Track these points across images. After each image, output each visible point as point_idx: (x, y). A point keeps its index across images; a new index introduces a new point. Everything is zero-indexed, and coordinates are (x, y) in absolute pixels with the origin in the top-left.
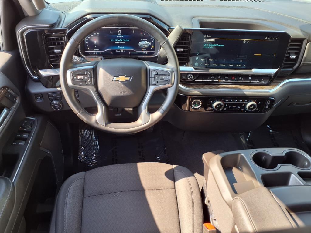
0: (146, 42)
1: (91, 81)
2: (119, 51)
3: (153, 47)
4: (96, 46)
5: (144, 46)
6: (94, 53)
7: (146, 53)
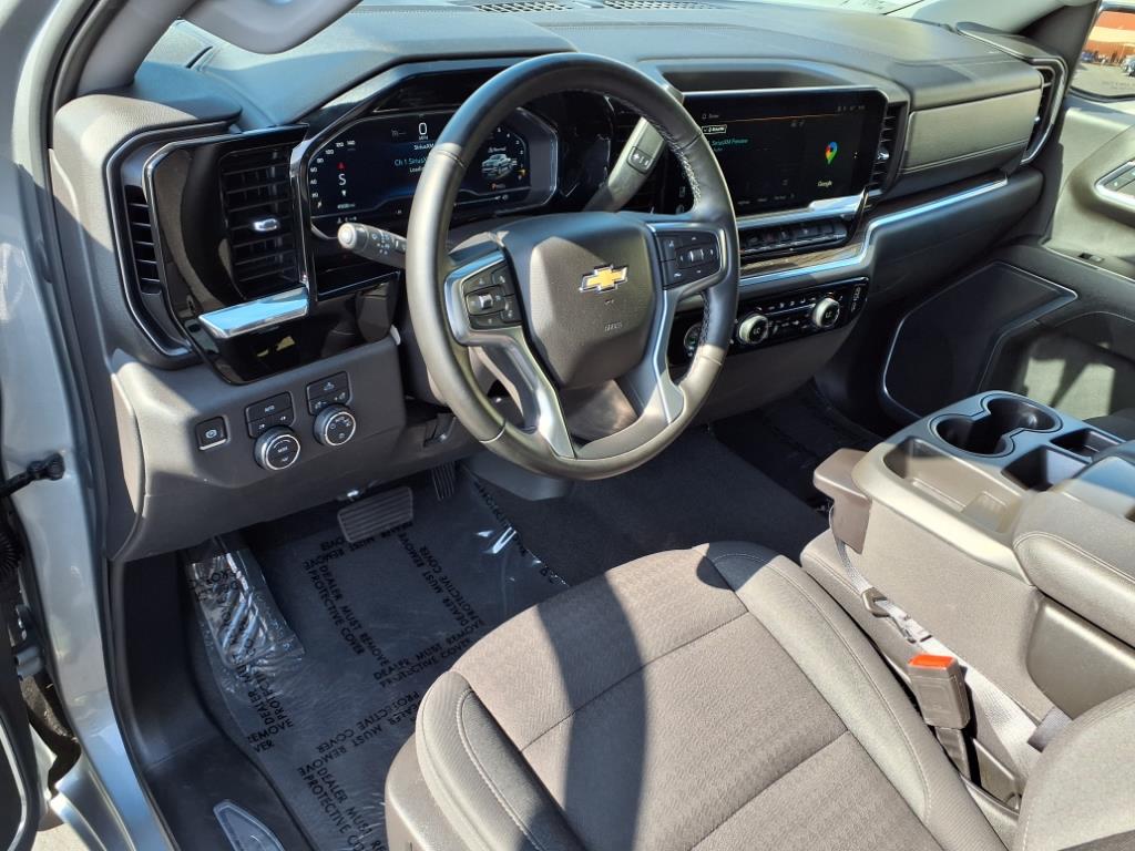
0: (505, 159)
3: (523, 171)
4: (344, 192)
5: (497, 173)
6: (339, 221)
7: (505, 197)
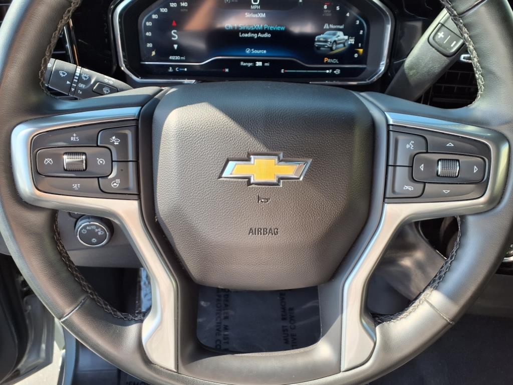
0: (341, 36)
1: (123, 174)
2: (250, 64)
3: (361, 51)
4: (176, 46)
5: (331, 49)
6: (171, 70)
7: (338, 71)
